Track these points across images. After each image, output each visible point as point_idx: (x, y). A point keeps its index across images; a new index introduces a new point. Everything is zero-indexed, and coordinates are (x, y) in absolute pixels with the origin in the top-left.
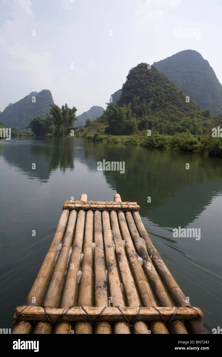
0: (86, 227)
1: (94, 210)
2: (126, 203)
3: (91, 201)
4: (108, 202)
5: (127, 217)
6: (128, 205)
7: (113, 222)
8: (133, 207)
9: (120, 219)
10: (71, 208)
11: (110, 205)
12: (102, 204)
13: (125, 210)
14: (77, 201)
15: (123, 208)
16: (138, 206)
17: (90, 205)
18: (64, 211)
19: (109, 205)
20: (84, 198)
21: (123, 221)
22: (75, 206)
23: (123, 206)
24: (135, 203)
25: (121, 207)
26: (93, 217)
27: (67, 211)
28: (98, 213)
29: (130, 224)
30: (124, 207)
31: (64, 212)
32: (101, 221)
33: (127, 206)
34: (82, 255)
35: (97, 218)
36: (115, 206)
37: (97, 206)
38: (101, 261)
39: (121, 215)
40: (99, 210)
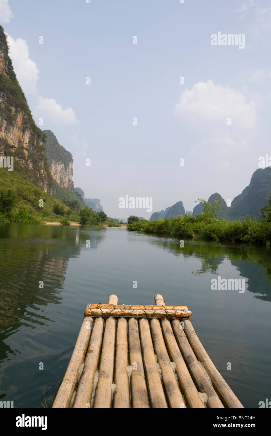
0: (118, 343)
1: (128, 317)
2: (171, 307)
3: (124, 305)
4: (147, 306)
5: (175, 329)
6: (174, 310)
7: (155, 335)
8: (183, 312)
9: (165, 331)
10: (96, 315)
11: (150, 311)
12: (138, 310)
13: (171, 318)
14: (104, 305)
15: (169, 315)
16: (189, 312)
17: (123, 310)
18: (86, 318)
19: (148, 310)
20: (114, 300)
21: (169, 333)
22: (102, 312)
23: (168, 311)
24: (185, 308)
25: (166, 313)
26: (127, 327)
27: (90, 319)
28: (133, 322)
29: (181, 337)
30: (170, 313)
31: (86, 320)
32: (138, 333)
33: (173, 312)
34: (114, 386)
35: (133, 329)
36: (158, 312)
37: (133, 311)
38: (142, 397)
39: (166, 324)
40: (135, 318)
